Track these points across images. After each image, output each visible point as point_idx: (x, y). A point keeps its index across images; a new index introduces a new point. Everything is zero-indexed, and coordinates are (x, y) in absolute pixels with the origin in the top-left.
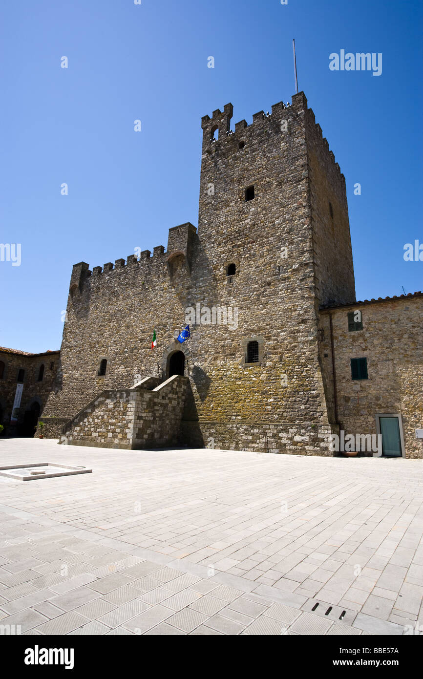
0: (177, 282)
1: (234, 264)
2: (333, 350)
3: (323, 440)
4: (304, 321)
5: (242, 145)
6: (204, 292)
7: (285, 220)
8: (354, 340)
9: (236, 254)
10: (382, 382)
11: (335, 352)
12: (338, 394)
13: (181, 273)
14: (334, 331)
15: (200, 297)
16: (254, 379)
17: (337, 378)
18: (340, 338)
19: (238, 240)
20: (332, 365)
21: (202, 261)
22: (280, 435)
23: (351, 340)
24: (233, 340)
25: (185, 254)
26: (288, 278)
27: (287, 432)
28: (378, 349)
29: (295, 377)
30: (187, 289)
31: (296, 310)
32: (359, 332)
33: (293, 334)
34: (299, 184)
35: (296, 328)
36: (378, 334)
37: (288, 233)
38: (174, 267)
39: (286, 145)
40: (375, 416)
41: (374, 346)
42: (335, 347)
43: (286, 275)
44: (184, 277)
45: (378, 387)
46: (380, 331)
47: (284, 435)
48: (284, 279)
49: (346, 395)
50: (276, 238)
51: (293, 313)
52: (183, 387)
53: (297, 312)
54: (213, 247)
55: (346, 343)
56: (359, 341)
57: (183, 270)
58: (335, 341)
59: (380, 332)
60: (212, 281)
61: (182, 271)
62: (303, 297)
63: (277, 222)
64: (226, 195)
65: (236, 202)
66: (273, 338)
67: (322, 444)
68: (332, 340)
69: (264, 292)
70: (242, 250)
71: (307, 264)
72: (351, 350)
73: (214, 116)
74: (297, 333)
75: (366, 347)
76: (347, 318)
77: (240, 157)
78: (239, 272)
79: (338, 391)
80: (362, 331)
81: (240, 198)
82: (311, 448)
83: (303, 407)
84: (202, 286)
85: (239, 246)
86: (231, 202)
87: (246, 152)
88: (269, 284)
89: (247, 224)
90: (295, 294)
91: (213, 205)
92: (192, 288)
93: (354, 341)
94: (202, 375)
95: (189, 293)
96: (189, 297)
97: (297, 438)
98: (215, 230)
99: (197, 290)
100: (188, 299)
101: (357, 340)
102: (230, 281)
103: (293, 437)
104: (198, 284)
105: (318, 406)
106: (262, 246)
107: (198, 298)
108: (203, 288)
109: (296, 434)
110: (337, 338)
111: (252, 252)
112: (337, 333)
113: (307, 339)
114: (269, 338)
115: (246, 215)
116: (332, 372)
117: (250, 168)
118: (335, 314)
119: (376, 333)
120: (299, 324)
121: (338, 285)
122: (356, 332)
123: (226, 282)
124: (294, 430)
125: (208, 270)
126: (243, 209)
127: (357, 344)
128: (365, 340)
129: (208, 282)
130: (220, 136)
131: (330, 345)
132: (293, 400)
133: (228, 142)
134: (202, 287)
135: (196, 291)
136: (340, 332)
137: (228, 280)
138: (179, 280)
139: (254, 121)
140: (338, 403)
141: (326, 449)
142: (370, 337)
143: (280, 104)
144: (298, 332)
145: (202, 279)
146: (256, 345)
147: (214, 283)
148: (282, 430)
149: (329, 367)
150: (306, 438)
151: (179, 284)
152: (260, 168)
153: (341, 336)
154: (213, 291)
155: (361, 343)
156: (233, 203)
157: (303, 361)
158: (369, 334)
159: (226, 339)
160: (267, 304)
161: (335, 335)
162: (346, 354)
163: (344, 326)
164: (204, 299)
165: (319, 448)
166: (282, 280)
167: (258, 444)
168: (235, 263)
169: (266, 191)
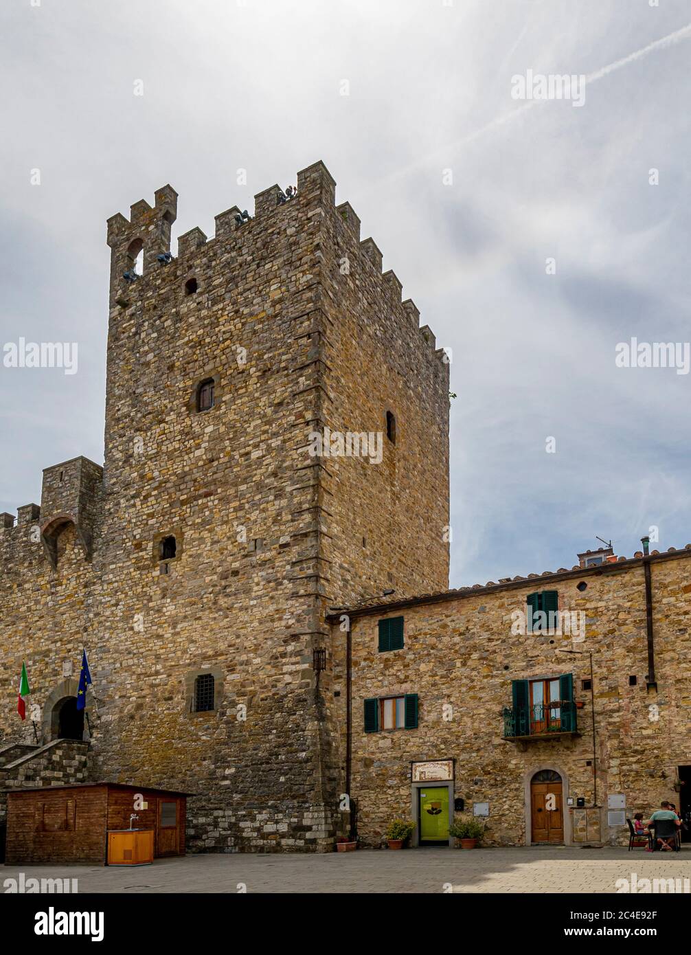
0: (65, 573)
1: (174, 538)
2: (349, 684)
3: (309, 828)
4: (295, 637)
5: (192, 286)
6: (116, 592)
7: (269, 449)
8: (387, 664)
9: (177, 518)
10: (428, 733)
11: (354, 688)
12: (352, 756)
13: (73, 556)
14: (353, 653)
15: (110, 601)
16: (204, 738)
17: (353, 730)
18: (363, 663)
19: (180, 490)
20: (345, 709)
21: (112, 533)
22: (242, 824)
23: (382, 665)
24: (169, 676)
25: (75, 520)
26: (271, 560)
27: (253, 819)
28: (427, 679)
29: (274, 731)
30: (85, 586)
31: (280, 619)
32: (396, 651)
33: (276, 659)
34: (301, 376)
35: (281, 649)
36: (429, 655)
37: (275, 474)
38: (60, 545)
39: (280, 287)
40: (410, 786)
41: (420, 675)
42: (353, 679)
43: (268, 555)
44: (79, 563)
45: (421, 741)
46: (433, 648)
47: (248, 824)
48: (263, 563)
49: (367, 756)
50: (251, 487)
51: (276, 624)
52: (77, 758)
53: (283, 623)
54: (134, 506)
55: (373, 672)
56: (396, 668)
57: (76, 551)
58: (354, 669)
59: (432, 651)
60: (132, 570)
61: (73, 552)
62: (295, 595)
63: (255, 455)
64: (159, 398)
65: (179, 415)
66: (238, 668)
67: (308, 835)
68: (349, 667)
69: (225, 587)
70: (188, 510)
71: (306, 535)
72: (380, 684)
73: (133, 216)
74: (282, 657)
75: (407, 677)
76: (377, 629)
77: (187, 315)
78: (182, 551)
79: (353, 750)
80: (401, 651)
81: (187, 405)
82: (291, 841)
83: (282, 779)
84: (114, 579)
85: (183, 503)
86: (168, 414)
87: (198, 304)
88: (235, 573)
89: (199, 458)
90: (281, 589)
91: (132, 420)
92: (94, 584)
93: (386, 667)
94: (113, 737)
95: (89, 594)
96: (90, 601)
97: (269, 828)
98: (138, 472)
99: (105, 588)
100: (88, 605)
101: (392, 667)
102: (166, 570)
103: (263, 826)
104: (105, 578)
105: (308, 775)
106: (225, 500)
107: (106, 603)
108: (116, 584)
109: (266, 821)
110: (357, 664)
111: (207, 513)
112: (359, 654)
113: (299, 667)
114: (232, 670)
115: (197, 442)
116: (346, 721)
117: (208, 340)
118: (357, 623)
119: (426, 652)
120: (285, 641)
121: (394, 571)
122: (392, 653)
123: (157, 573)
124: (264, 816)
125: (125, 549)
126: (192, 428)
127: (392, 671)
128: (406, 666)
129: (125, 572)
130: (145, 267)
131: (345, 676)
132: (268, 769)
133: (163, 280)
134: (112, 583)
135: (103, 589)
136: (364, 653)
137: (161, 567)
138: (70, 571)
139: (216, 231)
140: (353, 769)
141: (314, 841)
142: (414, 660)
143: (272, 192)
144: (284, 655)
145: (112, 566)
146: (210, 681)
147: (135, 573)
148: (244, 816)
149: (341, 712)
150: (283, 828)
151: (70, 577)
152: (227, 339)
153: (365, 660)
154: (134, 589)
155: (399, 670)
156: (173, 416)
157: (290, 705)
158: (414, 654)
159: (157, 673)
160: (229, 608)
161: (354, 658)
162: (372, 689)
163: (372, 643)
164: (116, 605)
165: (303, 841)
166: (260, 565)
167: (204, 840)
168: (174, 535)
169: (237, 390)
